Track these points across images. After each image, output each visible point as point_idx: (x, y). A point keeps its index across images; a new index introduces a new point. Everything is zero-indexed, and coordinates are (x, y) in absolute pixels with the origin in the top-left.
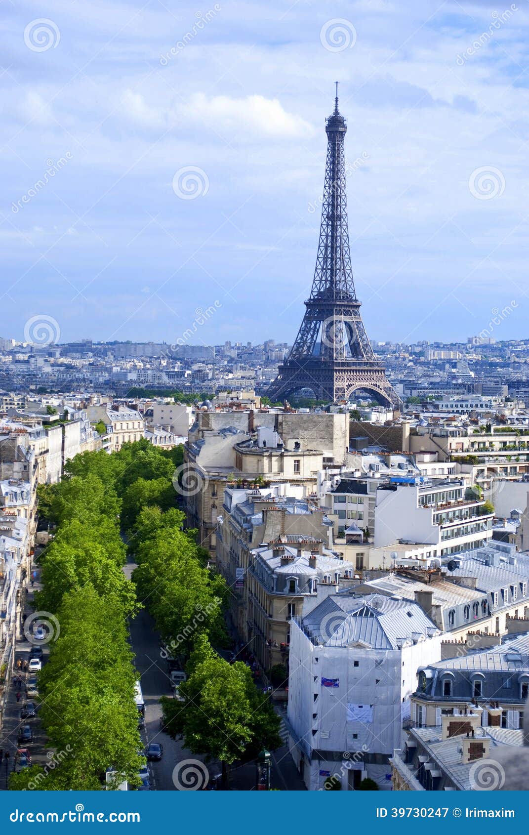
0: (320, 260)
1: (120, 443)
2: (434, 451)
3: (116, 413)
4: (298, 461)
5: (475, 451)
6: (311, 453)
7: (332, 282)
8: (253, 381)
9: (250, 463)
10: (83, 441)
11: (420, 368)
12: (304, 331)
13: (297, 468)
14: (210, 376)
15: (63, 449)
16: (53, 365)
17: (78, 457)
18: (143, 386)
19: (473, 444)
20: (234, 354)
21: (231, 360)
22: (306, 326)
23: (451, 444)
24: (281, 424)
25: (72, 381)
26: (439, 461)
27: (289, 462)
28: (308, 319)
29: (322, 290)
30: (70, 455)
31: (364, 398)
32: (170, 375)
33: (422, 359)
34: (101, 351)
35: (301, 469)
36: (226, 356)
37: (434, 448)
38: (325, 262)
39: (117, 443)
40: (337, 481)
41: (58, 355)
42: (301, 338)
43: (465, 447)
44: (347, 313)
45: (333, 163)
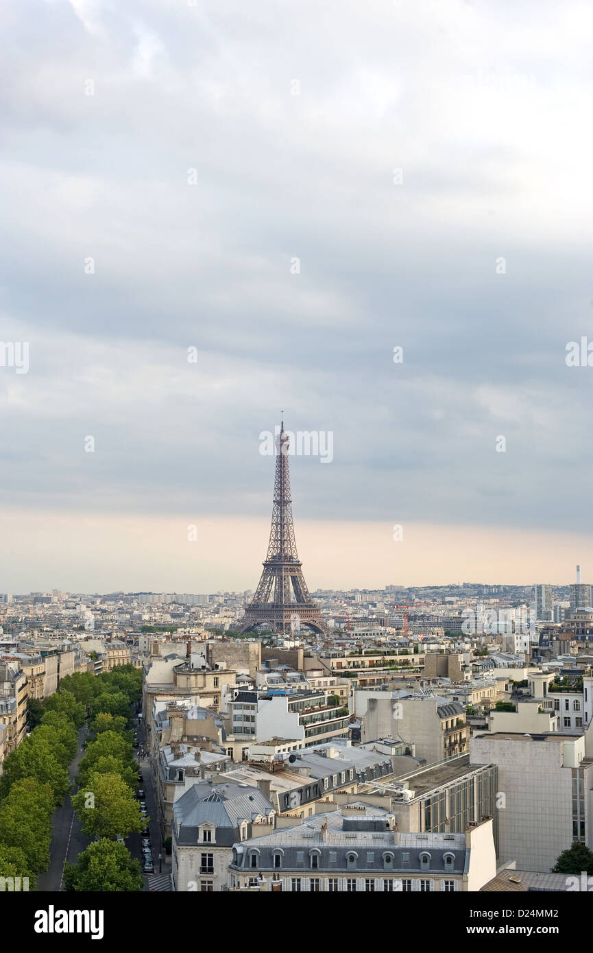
0: (273, 533)
1: (112, 666)
2: (321, 668)
3: (109, 644)
4: (217, 678)
5: (351, 668)
6: (227, 672)
7: (281, 548)
8: (230, 619)
9: (182, 681)
10: (77, 665)
11: (351, 608)
12: (262, 584)
13: (216, 683)
14: (201, 616)
15: (58, 672)
16: (92, 610)
17: (68, 677)
18: (152, 624)
19: (349, 663)
20: (222, 600)
21: (220, 605)
22: (264, 580)
23: (332, 663)
24: (211, 651)
25: (103, 621)
26: (325, 676)
27: (210, 679)
28: (265, 575)
29: (275, 555)
30: (62, 676)
31: (307, 630)
32: (173, 616)
33: (353, 601)
34: (129, 598)
35: (220, 684)
36: (216, 602)
37: (321, 666)
38: (277, 535)
39: (110, 665)
40: (236, 693)
41: (98, 603)
42: (260, 589)
43: (343, 665)
44: (292, 570)
45: (281, 466)
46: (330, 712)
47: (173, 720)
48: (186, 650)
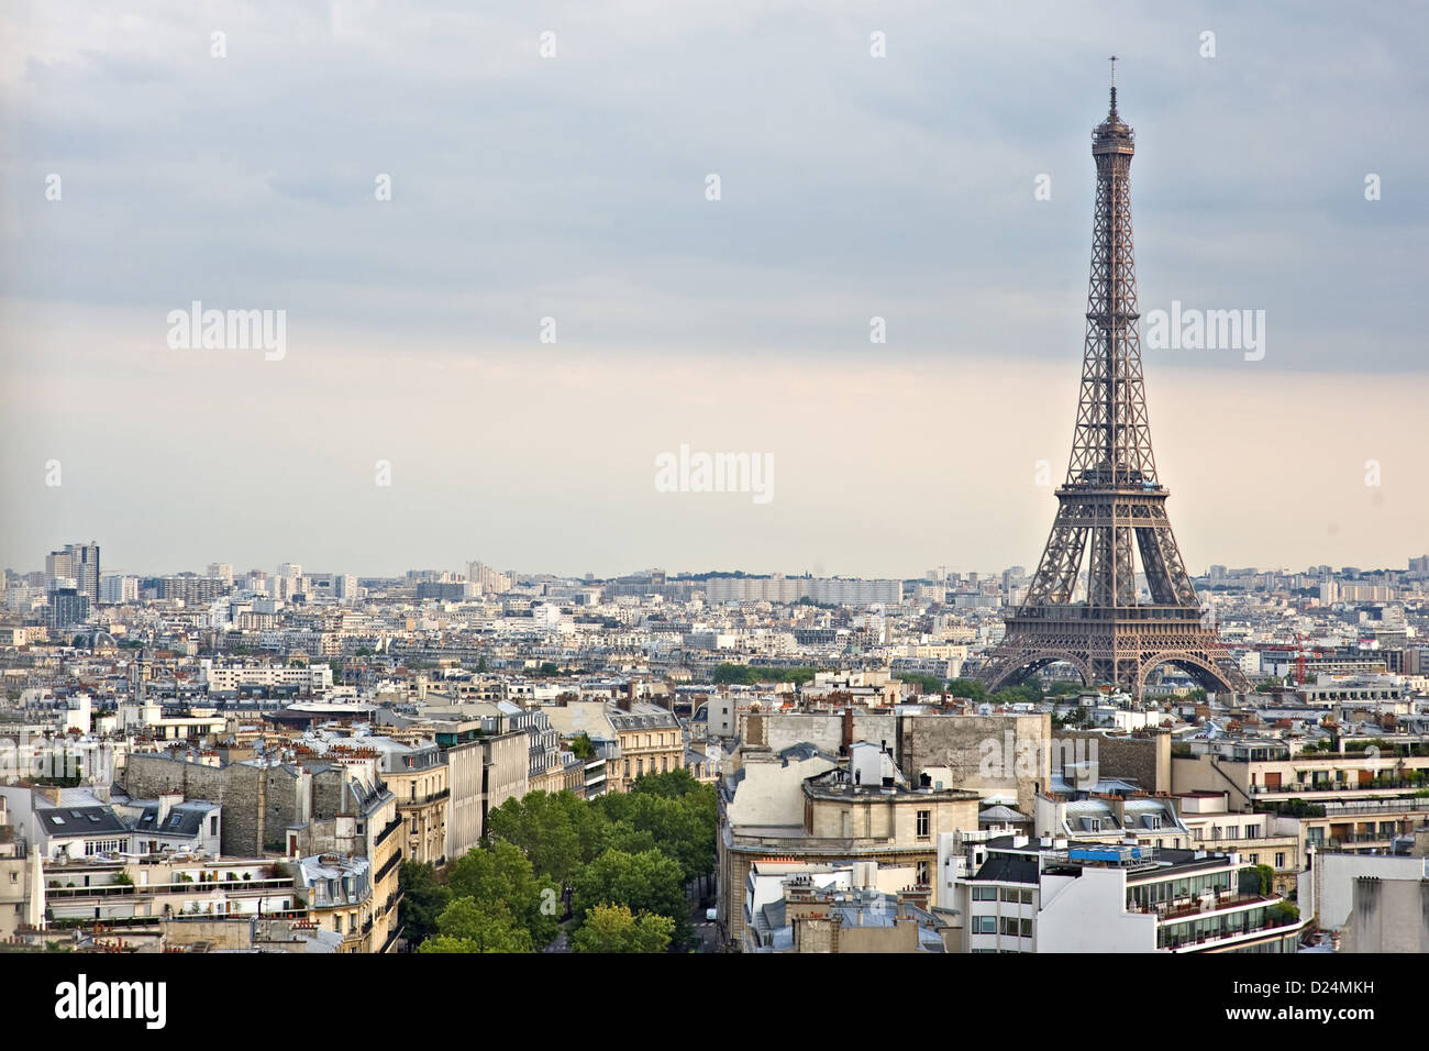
0: (1086, 407)
1: (634, 776)
2: (1222, 790)
3: (625, 714)
4: (926, 814)
5: (1307, 790)
6: (952, 796)
7: (1108, 450)
8: (964, 649)
9: (827, 818)
10: (537, 773)
11: (1308, 620)
12: (1055, 550)
13: (923, 827)
15: (485, 789)
16: (578, 620)
17: (511, 804)
18: (745, 661)
19: (1301, 775)
20: (939, 595)
21: (935, 608)
22: (1059, 538)
23: (1254, 775)
24: (909, 737)
25: (608, 651)
26: (1231, 812)
27: (907, 815)
28: (1061, 524)
29: (1090, 467)
30: (496, 802)
31: (1181, 681)
32: (804, 638)
33: (1315, 602)
34: (678, 587)
35: (933, 830)
36: (924, 600)
37: (1221, 785)
38: (1096, 411)
39: (627, 774)
40: (979, 856)
41: (594, 598)
42: (1049, 563)
43: (1285, 781)
44: (1139, 512)
45: (1108, 216)
46: (1247, 914)
47: (803, 927)
48: (840, 732)
